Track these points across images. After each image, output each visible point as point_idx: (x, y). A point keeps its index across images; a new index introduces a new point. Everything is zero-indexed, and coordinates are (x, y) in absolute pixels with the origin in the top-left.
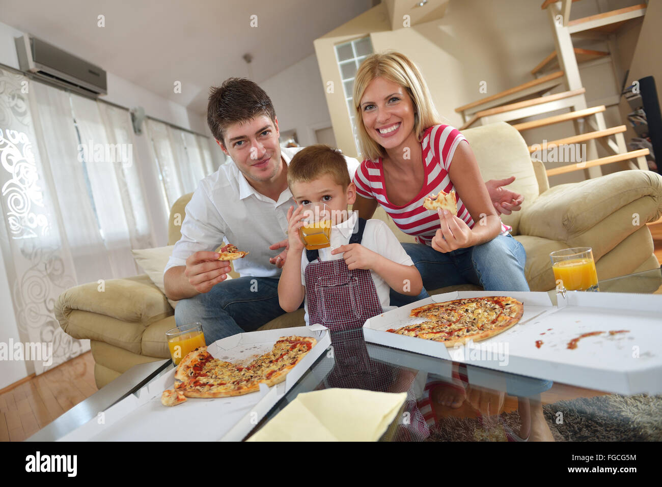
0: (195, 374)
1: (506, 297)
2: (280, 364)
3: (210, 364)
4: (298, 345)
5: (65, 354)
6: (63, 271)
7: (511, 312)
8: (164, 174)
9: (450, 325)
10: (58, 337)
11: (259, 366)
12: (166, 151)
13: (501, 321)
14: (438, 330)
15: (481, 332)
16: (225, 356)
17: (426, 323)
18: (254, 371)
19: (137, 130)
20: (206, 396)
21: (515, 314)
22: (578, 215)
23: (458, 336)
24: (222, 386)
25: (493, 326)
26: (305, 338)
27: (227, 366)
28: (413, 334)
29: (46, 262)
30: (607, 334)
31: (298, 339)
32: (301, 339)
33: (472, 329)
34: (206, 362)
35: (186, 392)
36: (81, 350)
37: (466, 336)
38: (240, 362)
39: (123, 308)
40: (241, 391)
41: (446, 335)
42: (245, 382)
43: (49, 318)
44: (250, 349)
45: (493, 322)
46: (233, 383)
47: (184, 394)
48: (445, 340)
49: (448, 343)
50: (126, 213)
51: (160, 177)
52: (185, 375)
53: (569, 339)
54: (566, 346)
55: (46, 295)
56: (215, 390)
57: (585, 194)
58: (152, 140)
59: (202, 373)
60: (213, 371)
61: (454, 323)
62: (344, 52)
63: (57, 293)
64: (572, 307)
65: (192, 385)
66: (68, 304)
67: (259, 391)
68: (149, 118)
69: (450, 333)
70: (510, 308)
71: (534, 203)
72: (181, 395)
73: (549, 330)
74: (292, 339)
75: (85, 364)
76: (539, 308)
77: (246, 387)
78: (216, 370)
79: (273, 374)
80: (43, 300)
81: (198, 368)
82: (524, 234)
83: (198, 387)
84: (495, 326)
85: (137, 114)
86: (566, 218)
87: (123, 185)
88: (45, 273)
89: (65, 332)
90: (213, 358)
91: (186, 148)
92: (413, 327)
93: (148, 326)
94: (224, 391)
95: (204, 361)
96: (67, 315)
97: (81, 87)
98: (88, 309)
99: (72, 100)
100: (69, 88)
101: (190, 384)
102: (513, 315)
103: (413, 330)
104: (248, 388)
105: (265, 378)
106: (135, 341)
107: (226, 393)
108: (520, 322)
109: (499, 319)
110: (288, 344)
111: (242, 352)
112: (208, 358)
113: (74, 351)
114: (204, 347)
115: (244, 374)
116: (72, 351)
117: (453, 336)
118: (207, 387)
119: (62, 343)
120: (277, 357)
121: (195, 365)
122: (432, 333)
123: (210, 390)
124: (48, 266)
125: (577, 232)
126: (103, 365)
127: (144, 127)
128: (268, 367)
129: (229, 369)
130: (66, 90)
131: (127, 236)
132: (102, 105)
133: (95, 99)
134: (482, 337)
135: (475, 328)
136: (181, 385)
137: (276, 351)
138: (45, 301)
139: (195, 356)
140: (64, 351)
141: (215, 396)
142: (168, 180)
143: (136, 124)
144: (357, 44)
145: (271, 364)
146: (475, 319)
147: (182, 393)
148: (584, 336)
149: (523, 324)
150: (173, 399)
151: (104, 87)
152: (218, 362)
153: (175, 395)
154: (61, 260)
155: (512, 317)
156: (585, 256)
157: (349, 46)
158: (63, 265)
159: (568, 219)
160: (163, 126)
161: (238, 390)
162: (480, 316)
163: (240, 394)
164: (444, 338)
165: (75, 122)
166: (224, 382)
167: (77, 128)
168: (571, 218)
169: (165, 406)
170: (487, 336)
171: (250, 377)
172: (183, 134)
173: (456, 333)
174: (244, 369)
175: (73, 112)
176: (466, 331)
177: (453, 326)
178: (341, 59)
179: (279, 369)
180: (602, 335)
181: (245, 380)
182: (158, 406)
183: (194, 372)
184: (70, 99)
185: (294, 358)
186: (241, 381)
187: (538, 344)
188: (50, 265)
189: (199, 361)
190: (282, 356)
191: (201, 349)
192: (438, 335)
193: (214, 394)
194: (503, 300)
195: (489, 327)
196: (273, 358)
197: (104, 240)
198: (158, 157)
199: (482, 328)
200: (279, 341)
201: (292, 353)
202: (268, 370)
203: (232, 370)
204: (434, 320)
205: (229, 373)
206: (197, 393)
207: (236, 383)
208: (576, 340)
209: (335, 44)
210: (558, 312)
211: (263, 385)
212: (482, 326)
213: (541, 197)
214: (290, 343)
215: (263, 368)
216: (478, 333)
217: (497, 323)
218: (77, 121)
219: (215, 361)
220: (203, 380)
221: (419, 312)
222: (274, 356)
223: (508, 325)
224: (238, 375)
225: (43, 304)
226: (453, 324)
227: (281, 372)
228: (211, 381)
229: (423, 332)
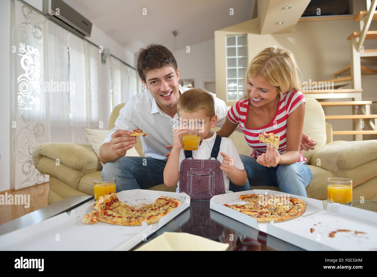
0: (106, 208)
1: (297, 199)
2: (157, 212)
3: (116, 203)
4: (171, 203)
5: (34, 181)
6: (44, 133)
7: (299, 208)
8: (114, 90)
9: (261, 209)
10: (32, 171)
11: (145, 211)
12: (118, 76)
13: (292, 212)
14: (254, 211)
15: (279, 216)
16: (126, 201)
17: (248, 205)
18: (141, 213)
19: (103, 61)
20: (110, 222)
21: (301, 210)
22: (347, 160)
23: (265, 216)
24: (120, 218)
25: (287, 214)
26: (175, 199)
27: (126, 207)
28: (239, 209)
29: (34, 126)
30: (353, 232)
31: (171, 199)
32: (173, 200)
33: (274, 214)
34: (114, 202)
35: (98, 218)
36: (44, 181)
37: (270, 217)
38: (134, 206)
39: (73, 161)
40: (131, 223)
41: (258, 214)
42: (134, 218)
43: (29, 158)
44: (142, 200)
45: (287, 212)
46: (127, 218)
47: (96, 219)
48: (257, 217)
49: (259, 219)
50: (87, 107)
51: (111, 91)
52: (100, 207)
53: (330, 231)
54: (328, 235)
55: (31, 144)
56: (115, 219)
57: (353, 148)
58: (111, 68)
59: (110, 208)
60: (117, 208)
61: (265, 208)
62: (231, 41)
63: (36, 145)
64: (334, 212)
65: (103, 214)
66: (41, 152)
67: (141, 225)
68: (112, 55)
69: (261, 214)
70: (298, 206)
71: (322, 148)
72: (94, 219)
73: (319, 223)
74: (167, 199)
75: (45, 189)
76: (316, 209)
77: (134, 222)
78: (119, 208)
79: (152, 217)
80: (28, 147)
81: (108, 205)
82: (313, 165)
83: (106, 216)
84: (288, 215)
85: (105, 52)
86: (340, 160)
87: (89, 91)
88: (32, 132)
89: (36, 168)
90: (118, 201)
91: (129, 77)
92: (240, 206)
93: (85, 174)
94: (121, 221)
95: (113, 201)
96: (39, 158)
97: (76, 30)
98: (52, 157)
99: (69, 36)
100: (69, 29)
101: (101, 213)
102: (300, 210)
103: (239, 207)
104: (135, 222)
105: (146, 219)
106: (76, 182)
107: (121, 223)
108: (303, 215)
109: (291, 211)
110: (164, 201)
111: (136, 200)
112: (115, 200)
113: (40, 180)
114: (115, 193)
115: (135, 214)
116: (39, 180)
117: (262, 216)
118: (111, 217)
119: (34, 175)
120: (156, 207)
121: (107, 203)
122: (251, 211)
123: (113, 219)
124: (35, 128)
125: (345, 169)
126: (54, 191)
127: (108, 60)
128: (150, 212)
129: (127, 209)
130: (67, 29)
131: (85, 120)
132: (86, 43)
133: (83, 38)
134: (279, 219)
135: (276, 213)
136: (96, 213)
137: (156, 204)
138: (29, 148)
139: (108, 197)
140: (34, 179)
141: (115, 223)
142: (115, 93)
143: (103, 57)
144: (239, 38)
145: (152, 211)
146: (277, 208)
147: (95, 217)
148: (340, 231)
149: (305, 216)
150: (89, 221)
151: (89, 32)
152: (121, 204)
153: (91, 218)
154: (43, 126)
155: (299, 212)
156: (347, 184)
157: (234, 38)
158: (44, 129)
159: (341, 161)
160: (119, 62)
161: (129, 222)
162: (280, 207)
163: (130, 225)
164: (257, 216)
165: (68, 49)
166: (121, 216)
167: (69, 52)
168: (343, 161)
169: (84, 223)
170: (282, 219)
171: (137, 216)
172: (129, 69)
173: (264, 214)
174: (135, 211)
175: (68, 43)
176: (270, 214)
177: (263, 210)
178: (228, 45)
179: (156, 215)
180: (350, 232)
181: (134, 217)
182: (79, 223)
183: (105, 206)
184: (68, 35)
185: (166, 210)
186: (132, 217)
187: (312, 230)
188: (36, 128)
189: (110, 200)
190: (159, 207)
191: (113, 194)
192: (253, 213)
193: (114, 222)
194: (295, 200)
195: (284, 214)
196: (154, 208)
197: (71, 120)
198: (112, 79)
199: (280, 214)
200: (160, 199)
201: (166, 207)
202: (150, 214)
203: (128, 210)
204: (253, 204)
205: (126, 211)
206: (105, 219)
207: (129, 218)
208: (334, 232)
209: (227, 35)
210: (326, 213)
211: (144, 223)
212: (280, 213)
213: (327, 145)
214: (165, 200)
215: (147, 212)
216: (277, 217)
217: (289, 213)
218: (69, 48)
219: (120, 203)
220: (110, 212)
221: (245, 198)
222: (155, 206)
223: (295, 216)
224: (131, 214)
225: (28, 149)
226: (263, 208)
227: (157, 217)
228: (115, 214)
229: (245, 209)
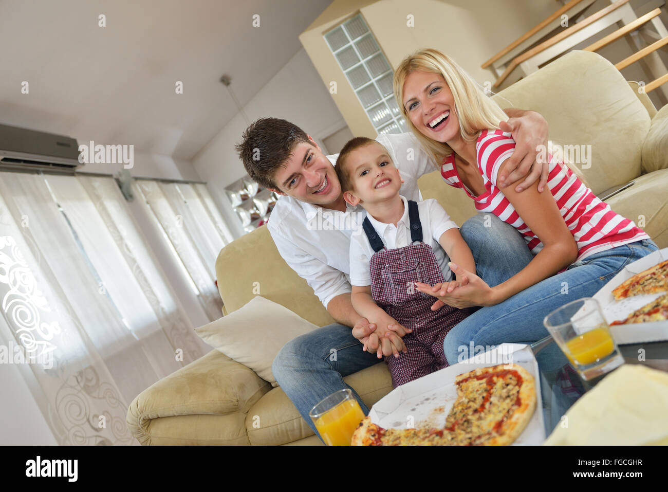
6: (98, 380)
12: (166, 211)
19: (128, 197)
29: (76, 375)
43: (98, 438)
50: (145, 292)
55: (87, 412)
58: (148, 203)
68: (137, 179)
80: (85, 419)
85: (122, 179)
87: (132, 261)
88: (79, 388)
91: (185, 202)
97: (54, 165)
99: (48, 182)
100: (41, 170)
124: (79, 379)
127: (134, 191)
130: (37, 172)
131: (155, 318)
132: (83, 178)
133: (73, 174)
138: (88, 420)
142: (178, 242)
143: (124, 189)
154: (92, 369)
160: (154, 184)
165: (59, 206)
167: (63, 212)
172: (177, 187)
175: (53, 196)
184: (46, 181)
188: (82, 377)
197: (130, 331)
198: (159, 221)
218: (61, 205)
225: (87, 423)
